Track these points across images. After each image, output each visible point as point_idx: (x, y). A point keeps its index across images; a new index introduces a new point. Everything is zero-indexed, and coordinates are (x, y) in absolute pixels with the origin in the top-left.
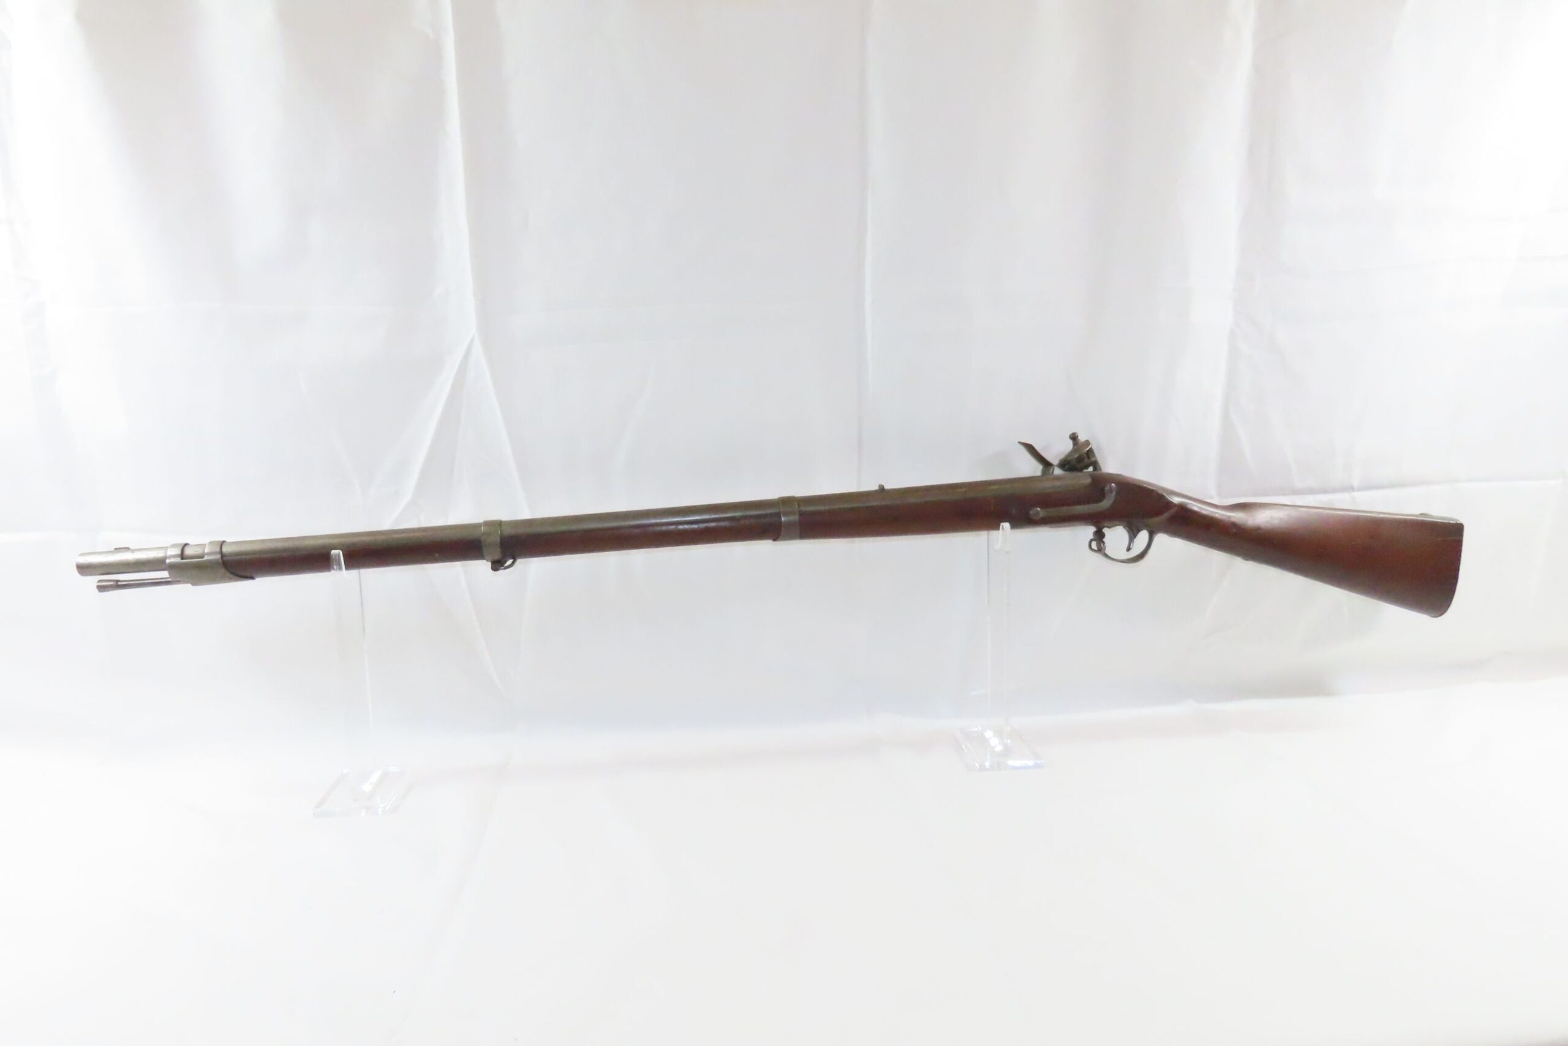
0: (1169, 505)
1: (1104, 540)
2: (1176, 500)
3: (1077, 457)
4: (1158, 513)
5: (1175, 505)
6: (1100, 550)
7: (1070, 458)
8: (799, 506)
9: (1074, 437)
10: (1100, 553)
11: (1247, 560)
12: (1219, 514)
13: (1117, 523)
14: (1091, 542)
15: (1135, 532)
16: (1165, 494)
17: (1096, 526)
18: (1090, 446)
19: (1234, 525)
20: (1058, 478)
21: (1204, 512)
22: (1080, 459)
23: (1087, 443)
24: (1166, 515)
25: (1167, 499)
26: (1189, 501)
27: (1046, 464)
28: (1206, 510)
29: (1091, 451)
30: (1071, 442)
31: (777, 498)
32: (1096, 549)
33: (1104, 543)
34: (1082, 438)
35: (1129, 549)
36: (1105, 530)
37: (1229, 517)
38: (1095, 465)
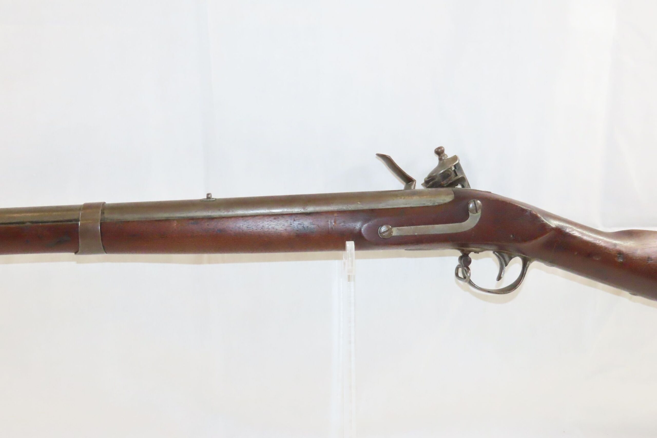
0: (544, 228)
1: (471, 266)
2: (554, 223)
3: (443, 173)
4: (532, 237)
5: (553, 229)
6: (466, 278)
7: (434, 174)
8: (103, 213)
9: (439, 152)
10: (466, 282)
11: (634, 294)
12: (602, 241)
13: (486, 247)
14: (457, 269)
15: (507, 259)
16: (539, 215)
17: (462, 251)
18: (457, 162)
19: (620, 253)
20: (419, 193)
21: (585, 238)
22: (446, 175)
23: (455, 158)
24: (541, 240)
25: (543, 221)
26: (567, 225)
27: (408, 180)
28: (588, 237)
29: (458, 167)
30: (436, 158)
31: (83, 204)
32: (462, 277)
33: (469, 269)
34: (449, 154)
35: (499, 278)
36: (471, 255)
37: (615, 245)
38: (462, 180)
